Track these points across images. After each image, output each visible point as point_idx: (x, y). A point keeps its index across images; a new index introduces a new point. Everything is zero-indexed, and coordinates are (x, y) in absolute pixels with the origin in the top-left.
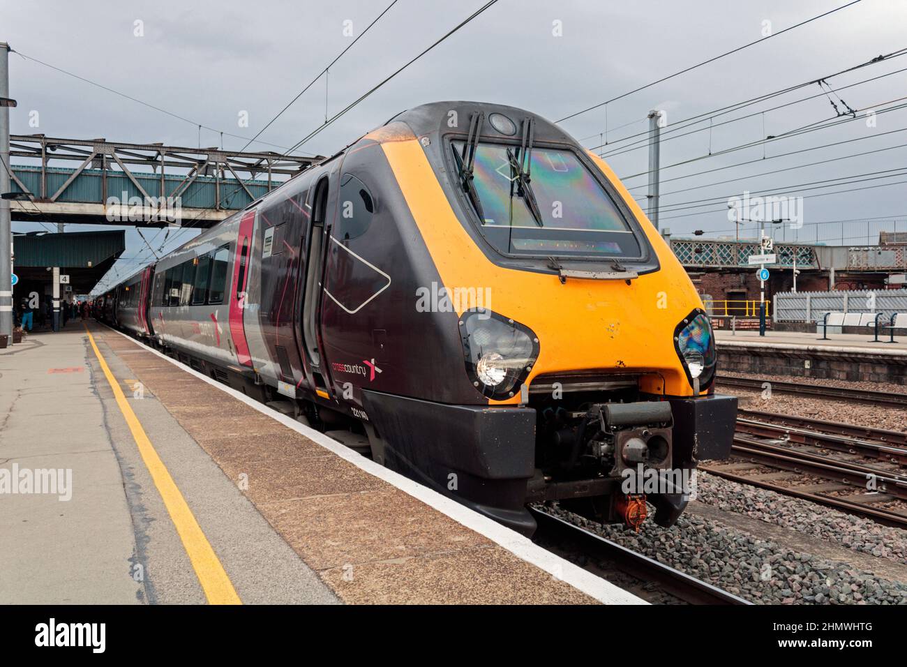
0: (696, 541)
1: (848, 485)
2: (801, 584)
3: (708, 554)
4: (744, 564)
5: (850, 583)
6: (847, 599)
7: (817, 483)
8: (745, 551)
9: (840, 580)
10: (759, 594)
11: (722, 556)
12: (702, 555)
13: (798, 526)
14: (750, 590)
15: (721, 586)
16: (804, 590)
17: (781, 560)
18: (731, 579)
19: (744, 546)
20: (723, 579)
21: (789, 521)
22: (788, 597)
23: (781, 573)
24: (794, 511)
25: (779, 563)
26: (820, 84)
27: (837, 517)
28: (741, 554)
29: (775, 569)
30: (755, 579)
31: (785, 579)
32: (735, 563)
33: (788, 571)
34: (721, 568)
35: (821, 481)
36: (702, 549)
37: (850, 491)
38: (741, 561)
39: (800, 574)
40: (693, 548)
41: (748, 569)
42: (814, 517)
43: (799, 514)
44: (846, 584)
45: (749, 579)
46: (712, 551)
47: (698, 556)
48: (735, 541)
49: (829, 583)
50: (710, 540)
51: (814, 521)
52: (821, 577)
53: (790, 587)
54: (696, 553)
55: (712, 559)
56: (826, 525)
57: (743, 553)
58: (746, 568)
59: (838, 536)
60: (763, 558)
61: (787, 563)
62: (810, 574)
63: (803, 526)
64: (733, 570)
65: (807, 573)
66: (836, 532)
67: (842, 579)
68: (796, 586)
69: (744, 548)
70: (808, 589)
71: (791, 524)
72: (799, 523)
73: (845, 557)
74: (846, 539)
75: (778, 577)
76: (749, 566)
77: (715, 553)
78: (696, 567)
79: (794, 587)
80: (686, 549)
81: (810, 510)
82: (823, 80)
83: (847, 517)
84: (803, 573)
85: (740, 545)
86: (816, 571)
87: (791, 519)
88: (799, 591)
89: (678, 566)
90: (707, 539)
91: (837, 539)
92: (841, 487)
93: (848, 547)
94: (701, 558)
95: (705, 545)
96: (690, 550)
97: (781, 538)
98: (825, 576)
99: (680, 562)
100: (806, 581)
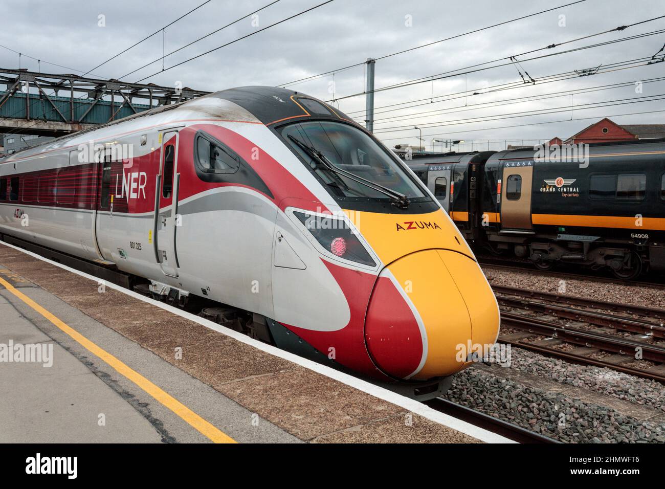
0: (462, 382)
1: (533, 333)
2: (539, 410)
3: (472, 391)
4: (497, 397)
5: (570, 407)
6: (571, 418)
7: (513, 332)
8: (496, 388)
9: (563, 405)
10: (513, 418)
11: (482, 392)
12: (467, 392)
13: (522, 368)
14: (505, 415)
15: (486, 413)
16: (542, 414)
17: (522, 393)
18: (492, 408)
19: (495, 384)
20: (486, 408)
21: (515, 364)
22: (532, 419)
23: (524, 402)
24: (516, 357)
25: (521, 395)
26: (511, 59)
27: (544, 360)
28: (494, 390)
29: (519, 400)
30: (508, 407)
31: (527, 406)
32: (492, 397)
33: (529, 401)
34: (483, 401)
35: (515, 331)
36: (467, 387)
37: (534, 337)
38: (495, 395)
39: (537, 403)
40: (460, 387)
41: (501, 401)
42: (530, 361)
43: (520, 359)
44: (568, 408)
45: (503, 407)
46: (474, 389)
47: (465, 392)
48: (488, 381)
49: (556, 408)
50: (470, 381)
51: (531, 363)
52: (551, 404)
53: (531, 411)
54: (464, 391)
55: (475, 394)
56: (539, 366)
57: (495, 389)
58: (499, 400)
59: (549, 374)
60: (510, 392)
61: (527, 395)
62: (543, 402)
63: (524, 367)
64: (491, 401)
65: (541, 402)
66: (546, 371)
67: (564, 405)
68: (536, 411)
69: (495, 386)
70: (544, 412)
71: (516, 366)
72: (521, 365)
73: (558, 388)
74: (555, 375)
75: (523, 405)
76: (501, 398)
77: (476, 390)
78: (466, 400)
79: (535, 411)
80: (456, 388)
81: (525, 355)
82: (513, 57)
83: (550, 360)
84: (539, 402)
85: (492, 384)
86: (547, 400)
87: (516, 363)
88: (538, 414)
89: (453, 400)
90: (468, 380)
91: (549, 375)
92: (528, 335)
93: (556, 381)
94: (467, 394)
95: (468, 385)
96: (459, 388)
97: (513, 376)
98: (553, 404)
99: (454, 397)
100: (541, 407)
